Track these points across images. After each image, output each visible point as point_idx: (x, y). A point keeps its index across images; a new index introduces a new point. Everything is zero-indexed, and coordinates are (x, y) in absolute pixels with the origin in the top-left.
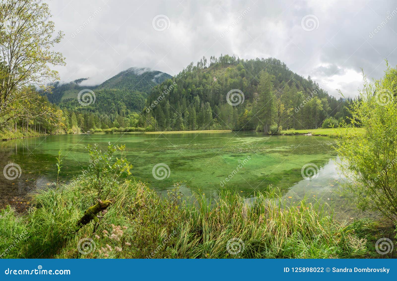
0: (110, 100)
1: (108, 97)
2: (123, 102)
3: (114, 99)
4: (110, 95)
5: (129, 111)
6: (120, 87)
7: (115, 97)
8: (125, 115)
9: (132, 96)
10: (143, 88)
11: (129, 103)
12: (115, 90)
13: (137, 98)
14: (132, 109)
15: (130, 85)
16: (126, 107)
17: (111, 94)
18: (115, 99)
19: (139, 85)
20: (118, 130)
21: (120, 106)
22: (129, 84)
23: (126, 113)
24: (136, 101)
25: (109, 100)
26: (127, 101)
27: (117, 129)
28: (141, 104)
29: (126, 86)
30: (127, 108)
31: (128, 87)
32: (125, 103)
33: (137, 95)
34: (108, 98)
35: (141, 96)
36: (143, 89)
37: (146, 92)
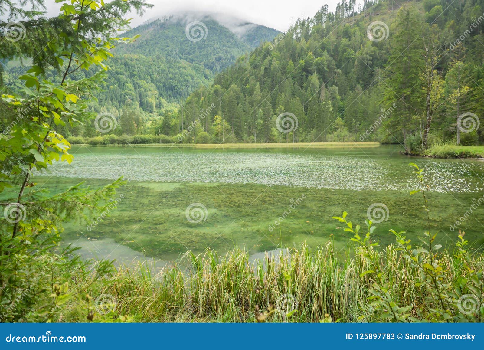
0: (124, 77)
1: (119, 70)
2: (152, 82)
3: (132, 76)
4: (123, 66)
5: (163, 101)
6: (147, 50)
7: (133, 71)
8: (154, 108)
9: (171, 70)
10: (197, 53)
11: (164, 86)
12: (135, 56)
13: (181, 74)
14: (170, 96)
15: (170, 48)
16: (157, 92)
17: (126, 64)
18: (134, 75)
19: (189, 48)
20: (117, 140)
21: (145, 91)
22: (168, 46)
23: (156, 106)
24: (180, 82)
25: (121, 76)
26: (159, 81)
27: (116, 137)
28: (190, 88)
29: (162, 49)
30: (161, 95)
31: (166, 52)
32: (156, 85)
33: (181, 69)
34: (118, 74)
35: (190, 70)
36: (197, 57)
37: (202, 63)
